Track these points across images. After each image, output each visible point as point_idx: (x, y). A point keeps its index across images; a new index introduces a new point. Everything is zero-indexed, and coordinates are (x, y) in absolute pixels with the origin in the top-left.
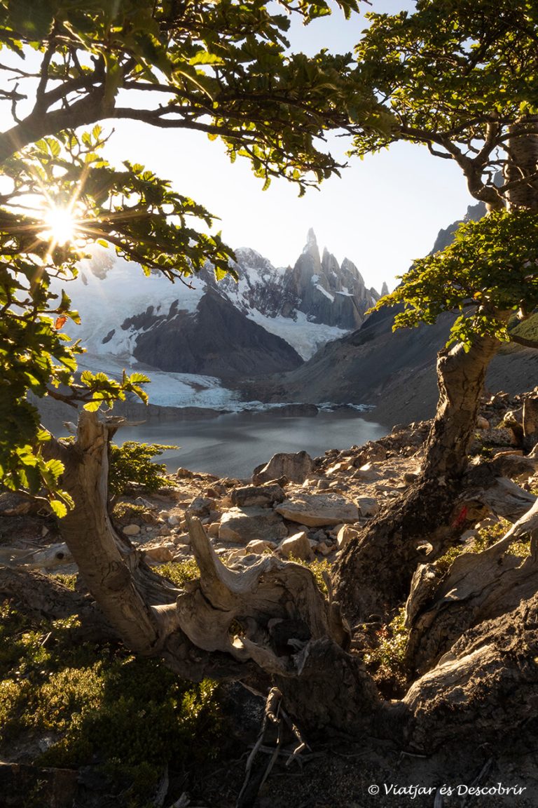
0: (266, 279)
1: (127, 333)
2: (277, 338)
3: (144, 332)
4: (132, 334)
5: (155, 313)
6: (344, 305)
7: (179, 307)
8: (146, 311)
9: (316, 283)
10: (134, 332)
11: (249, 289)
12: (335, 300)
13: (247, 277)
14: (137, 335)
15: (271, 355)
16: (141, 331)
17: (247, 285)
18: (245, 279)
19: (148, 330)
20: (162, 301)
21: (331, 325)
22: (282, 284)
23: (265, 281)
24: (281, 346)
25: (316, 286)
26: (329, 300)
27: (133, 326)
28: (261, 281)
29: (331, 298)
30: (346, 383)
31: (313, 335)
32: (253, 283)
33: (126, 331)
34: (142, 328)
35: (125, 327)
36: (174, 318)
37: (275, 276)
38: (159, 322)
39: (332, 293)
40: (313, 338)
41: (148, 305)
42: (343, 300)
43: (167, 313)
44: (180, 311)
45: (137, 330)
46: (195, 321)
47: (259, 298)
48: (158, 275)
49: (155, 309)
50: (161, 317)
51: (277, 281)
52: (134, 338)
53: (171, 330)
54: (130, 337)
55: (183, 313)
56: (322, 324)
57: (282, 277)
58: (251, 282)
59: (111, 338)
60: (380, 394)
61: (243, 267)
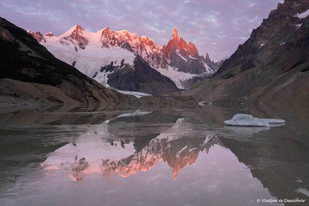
0: (154, 51)
1: (102, 74)
2: (166, 77)
3: (110, 73)
4: (105, 74)
5: (114, 65)
6: (192, 63)
7: (125, 62)
8: (110, 64)
9: (178, 53)
10: (106, 73)
11: (147, 55)
12: (188, 61)
13: (146, 50)
14: (107, 74)
15: (165, 85)
16: (109, 73)
17: (146, 53)
18: (145, 51)
19: (112, 72)
20: (117, 60)
21: (186, 72)
22: (161, 54)
23: (153, 52)
24: (168, 81)
25: (178, 55)
26: (184, 61)
27: (105, 70)
28: (152, 52)
29: (186, 60)
30: (226, 95)
31: (178, 77)
32: (148, 53)
33: (102, 73)
34: (109, 71)
35: (102, 71)
36: (123, 67)
37: (158, 49)
38: (117, 69)
39: (186, 58)
40: (178, 78)
41: (111, 61)
42: (192, 61)
43: (120, 65)
44: (126, 64)
45: (107, 72)
46: (133, 68)
47: (151, 59)
48: (108, 48)
49: (114, 63)
50: (117, 67)
51: (159, 52)
52: (106, 75)
53: (123, 73)
54: (105, 75)
55: (127, 65)
56: (181, 72)
57: (161, 50)
58: (147, 52)
59: (96, 76)
60: (247, 99)
61: (144, 45)
